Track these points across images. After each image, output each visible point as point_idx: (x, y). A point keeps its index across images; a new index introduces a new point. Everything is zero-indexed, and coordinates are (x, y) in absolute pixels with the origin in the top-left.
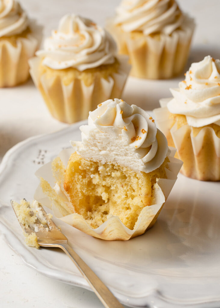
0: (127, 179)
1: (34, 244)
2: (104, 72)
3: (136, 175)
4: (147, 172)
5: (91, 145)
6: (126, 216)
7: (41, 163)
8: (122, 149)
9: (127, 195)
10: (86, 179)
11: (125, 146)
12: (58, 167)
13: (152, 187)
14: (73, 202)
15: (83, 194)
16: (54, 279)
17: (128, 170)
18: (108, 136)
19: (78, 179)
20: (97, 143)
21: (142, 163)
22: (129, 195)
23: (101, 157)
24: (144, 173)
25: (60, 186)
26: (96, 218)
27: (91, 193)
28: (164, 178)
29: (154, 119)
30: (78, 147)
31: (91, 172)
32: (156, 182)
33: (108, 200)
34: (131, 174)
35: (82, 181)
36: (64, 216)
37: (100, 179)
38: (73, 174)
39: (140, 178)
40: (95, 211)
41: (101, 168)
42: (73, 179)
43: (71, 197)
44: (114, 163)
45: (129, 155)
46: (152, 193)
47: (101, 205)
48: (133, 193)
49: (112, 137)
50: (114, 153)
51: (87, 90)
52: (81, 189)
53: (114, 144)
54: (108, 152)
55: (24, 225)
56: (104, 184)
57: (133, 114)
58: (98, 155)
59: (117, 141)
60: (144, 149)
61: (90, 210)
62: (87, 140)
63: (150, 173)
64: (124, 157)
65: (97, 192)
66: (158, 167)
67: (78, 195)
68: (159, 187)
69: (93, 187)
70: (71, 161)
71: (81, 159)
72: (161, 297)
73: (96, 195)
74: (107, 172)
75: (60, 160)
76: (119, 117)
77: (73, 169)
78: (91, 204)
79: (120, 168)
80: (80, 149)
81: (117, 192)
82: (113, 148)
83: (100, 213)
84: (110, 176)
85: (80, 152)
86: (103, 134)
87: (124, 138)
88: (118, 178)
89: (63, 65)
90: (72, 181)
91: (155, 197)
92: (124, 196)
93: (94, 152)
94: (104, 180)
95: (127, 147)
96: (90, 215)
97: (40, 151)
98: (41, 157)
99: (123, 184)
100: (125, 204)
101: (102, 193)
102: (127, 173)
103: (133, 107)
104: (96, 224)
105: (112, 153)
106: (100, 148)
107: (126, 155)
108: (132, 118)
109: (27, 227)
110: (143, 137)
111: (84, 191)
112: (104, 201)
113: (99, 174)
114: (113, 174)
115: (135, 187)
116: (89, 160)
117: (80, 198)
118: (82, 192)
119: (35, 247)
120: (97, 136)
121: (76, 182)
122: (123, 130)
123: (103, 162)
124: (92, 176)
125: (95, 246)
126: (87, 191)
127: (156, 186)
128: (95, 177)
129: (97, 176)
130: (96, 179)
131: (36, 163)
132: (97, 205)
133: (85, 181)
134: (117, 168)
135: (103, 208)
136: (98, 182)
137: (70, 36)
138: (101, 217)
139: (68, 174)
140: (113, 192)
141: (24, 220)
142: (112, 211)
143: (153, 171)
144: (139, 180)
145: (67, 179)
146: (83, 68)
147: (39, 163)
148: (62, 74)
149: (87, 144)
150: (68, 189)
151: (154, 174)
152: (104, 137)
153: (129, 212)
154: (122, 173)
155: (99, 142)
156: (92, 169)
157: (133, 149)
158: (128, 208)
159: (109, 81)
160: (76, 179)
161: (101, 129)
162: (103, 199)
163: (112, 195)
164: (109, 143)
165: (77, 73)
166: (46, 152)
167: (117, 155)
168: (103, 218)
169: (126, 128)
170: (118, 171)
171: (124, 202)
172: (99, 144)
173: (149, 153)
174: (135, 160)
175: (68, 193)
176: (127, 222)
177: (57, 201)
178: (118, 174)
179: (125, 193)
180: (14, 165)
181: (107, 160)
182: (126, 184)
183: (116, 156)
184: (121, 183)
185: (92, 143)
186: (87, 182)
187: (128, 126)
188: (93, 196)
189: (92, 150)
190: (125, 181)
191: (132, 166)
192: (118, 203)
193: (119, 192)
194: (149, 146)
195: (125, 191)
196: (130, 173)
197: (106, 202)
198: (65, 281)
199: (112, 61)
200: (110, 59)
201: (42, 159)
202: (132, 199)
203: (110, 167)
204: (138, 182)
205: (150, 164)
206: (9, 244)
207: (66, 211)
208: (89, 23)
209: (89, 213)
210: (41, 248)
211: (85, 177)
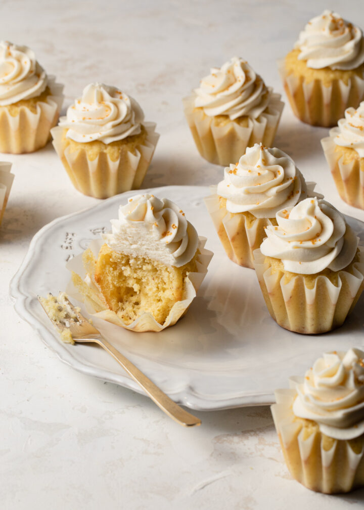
0: (158, 273)
1: (70, 340)
2: (130, 145)
3: (167, 269)
4: (178, 266)
5: (122, 239)
6: (158, 309)
7: (69, 248)
8: (153, 244)
9: (158, 288)
10: (117, 270)
11: (156, 241)
12: (89, 258)
13: (183, 279)
14: (104, 293)
15: (114, 286)
16: (89, 375)
17: (158, 264)
18: (139, 232)
19: (109, 271)
20: (128, 238)
21: (173, 257)
22: (160, 288)
23: (132, 251)
24: (175, 267)
25: (91, 278)
26: (127, 309)
27: (122, 285)
28: (194, 272)
29: (184, 212)
30: (109, 240)
31: (123, 264)
32: (186, 276)
33: (140, 291)
34: (162, 268)
35: (113, 273)
36: (97, 312)
37: (131, 272)
38: (103, 267)
39: (171, 272)
40: (126, 301)
41: (131, 261)
42: (104, 271)
43: (102, 288)
44: (145, 257)
45: (160, 249)
46: (183, 285)
47: (132, 296)
48: (165, 286)
49: (143, 232)
50: (145, 247)
51: (113, 165)
52: (111, 280)
53: (146, 239)
54: (139, 246)
55: (55, 320)
56: (135, 277)
57: (164, 208)
58: (129, 248)
59: (148, 236)
60: (176, 244)
61: (121, 300)
62: (118, 234)
63: (181, 267)
64: (155, 252)
65: (128, 284)
66: (189, 261)
67: (109, 287)
68: (189, 281)
69: (124, 279)
70: (102, 253)
71: (112, 252)
72: (193, 393)
73: (128, 286)
74: (138, 265)
75: (91, 252)
76: (150, 214)
77: (104, 262)
78: (122, 294)
79: (152, 262)
80: (112, 242)
81: (148, 284)
82: (144, 243)
83: (132, 304)
84: (141, 269)
85: (111, 245)
86: (134, 229)
87: (155, 233)
88: (149, 271)
89: (88, 139)
90: (103, 273)
91: (186, 291)
92: (155, 289)
93: (125, 246)
94: (135, 272)
95: (158, 242)
96: (122, 306)
97: (67, 234)
98: (68, 241)
99: (154, 276)
100: (156, 296)
101: (133, 285)
102: (158, 267)
103: (164, 201)
104: (127, 315)
105: (143, 247)
106: (131, 242)
107: (157, 249)
108: (162, 212)
109: (58, 323)
110: (173, 232)
111: (115, 283)
112: (136, 293)
113: (130, 267)
114: (144, 268)
115: (166, 280)
116: (120, 253)
117: (111, 290)
118: (113, 284)
119: (70, 343)
120: (128, 231)
121: (107, 274)
122: (154, 226)
123: (134, 255)
124: (123, 268)
125: (126, 338)
126: (118, 282)
127: (187, 280)
128: (126, 270)
129: (128, 268)
130: (127, 272)
131: (64, 248)
132: (128, 295)
133: (116, 273)
134: (148, 262)
135: (134, 299)
136: (130, 275)
137: (94, 107)
138: (132, 308)
139: (99, 266)
140: (144, 284)
141: (55, 316)
142: (143, 303)
143: (184, 265)
144: (170, 273)
145: (98, 271)
146: (108, 141)
147: (67, 248)
148: (87, 148)
149: (118, 238)
150: (99, 280)
151: (185, 268)
152: (135, 232)
153: (160, 304)
154: (153, 266)
155: (130, 237)
156: (123, 262)
157: (163, 244)
158: (159, 300)
159: (136, 155)
160: (107, 271)
161: (132, 224)
162: (135, 290)
163: (143, 286)
164: (140, 238)
165: (103, 147)
166: (73, 234)
167: (148, 249)
168: (135, 309)
169: (157, 223)
170: (149, 264)
171: (155, 294)
172: (130, 238)
173: (179, 248)
174: (167, 255)
175: (99, 284)
176: (159, 314)
177: (89, 297)
178: (150, 267)
179: (156, 285)
180: (42, 250)
181: (138, 254)
182: (157, 277)
183: (147, 251)
184: (152, 276)
185: (123, 237)
186: (118, 274)
187: (159, 222)
188: (124, 287)
189: (123, 243)
190: (155, 274)
191: (163, 260)
192: (149, 295)
193: (150, 284)
194: (180, 240)
195: (156, 283)
196: (161, 266)
197: (138, 293)
198: (100, 378)
199: (139, 132)
200: (136, 130)
201: (70, 243)
202: (164, 291)
203: (142, 260)
204: (169, 276)
205: (180, 258)
206: (44, 339)
207: (98, 305)
208: (113, 93)
209: (120, 304)
210: (76, 343)
211: (116, 269)
